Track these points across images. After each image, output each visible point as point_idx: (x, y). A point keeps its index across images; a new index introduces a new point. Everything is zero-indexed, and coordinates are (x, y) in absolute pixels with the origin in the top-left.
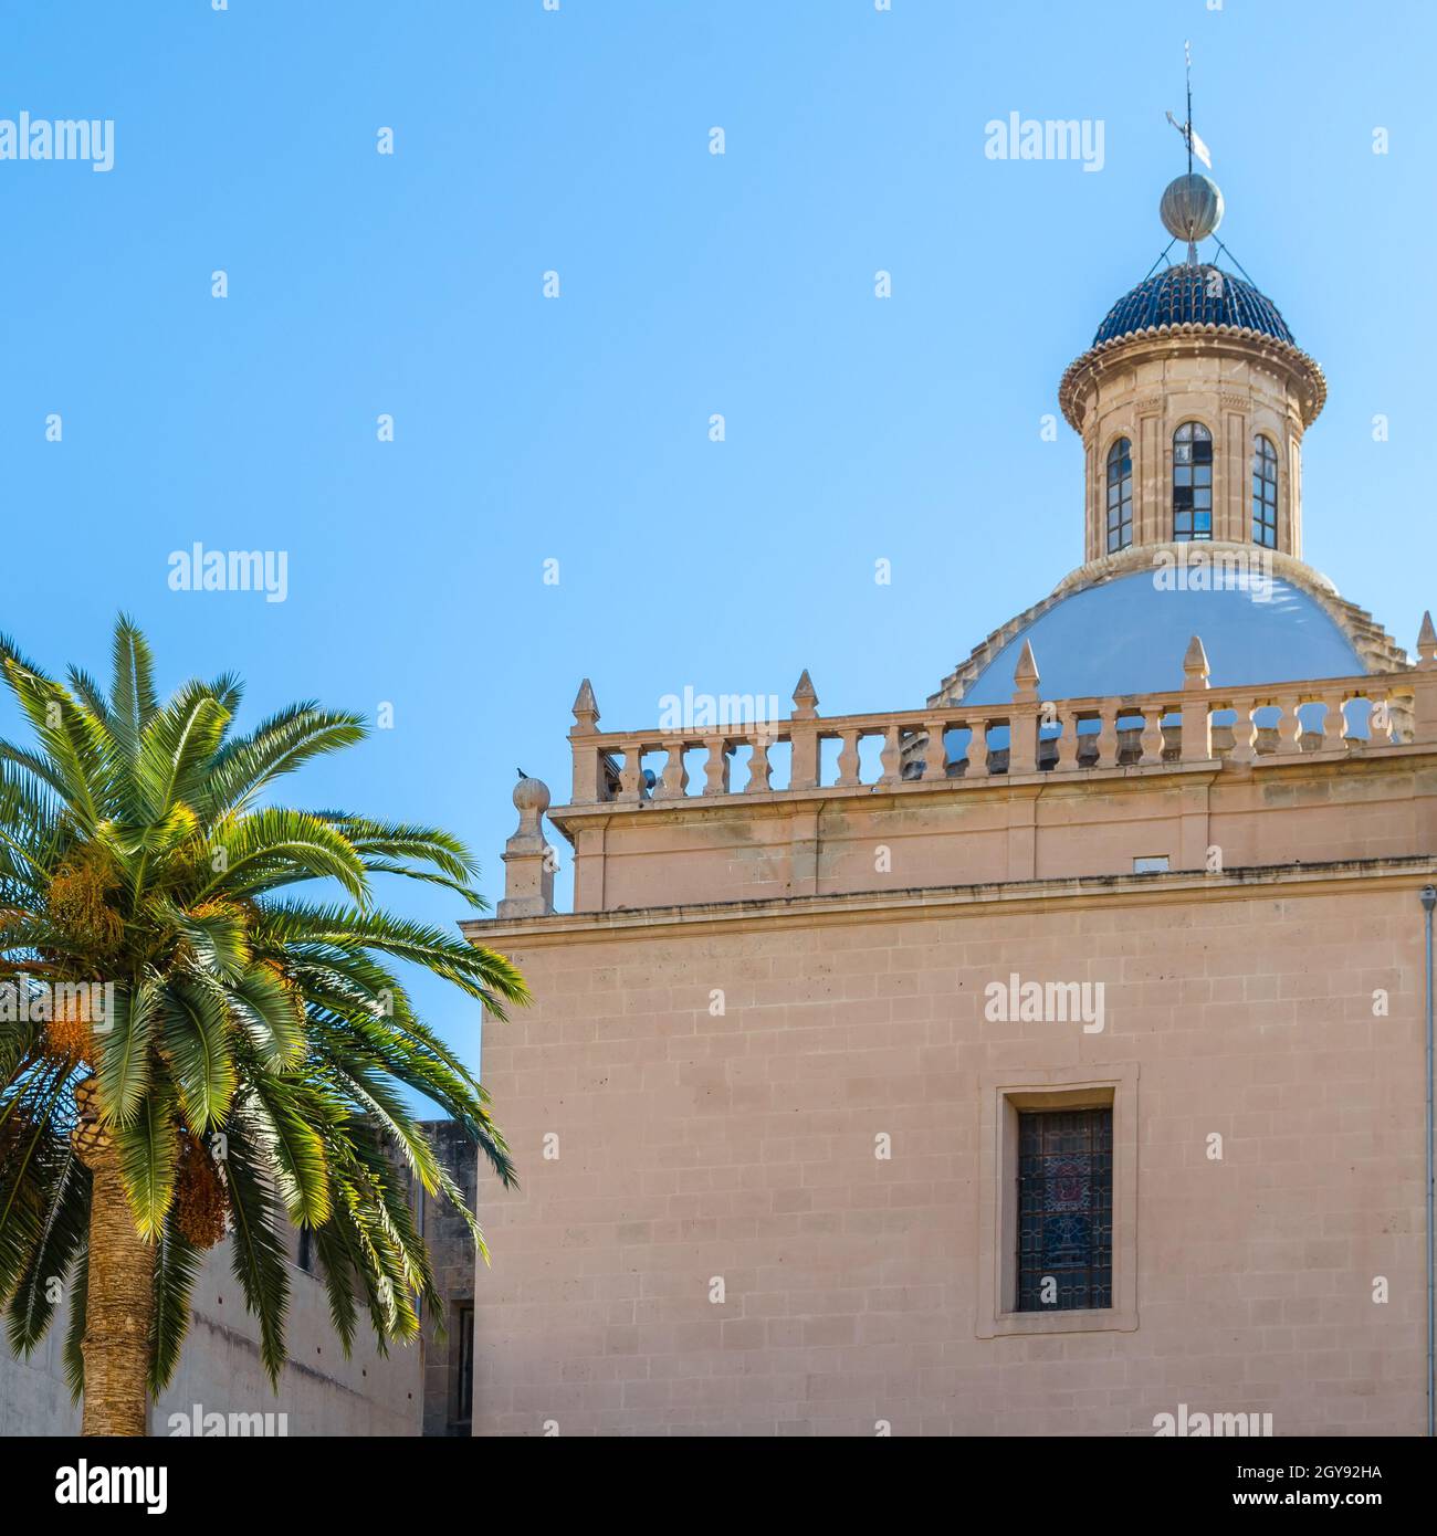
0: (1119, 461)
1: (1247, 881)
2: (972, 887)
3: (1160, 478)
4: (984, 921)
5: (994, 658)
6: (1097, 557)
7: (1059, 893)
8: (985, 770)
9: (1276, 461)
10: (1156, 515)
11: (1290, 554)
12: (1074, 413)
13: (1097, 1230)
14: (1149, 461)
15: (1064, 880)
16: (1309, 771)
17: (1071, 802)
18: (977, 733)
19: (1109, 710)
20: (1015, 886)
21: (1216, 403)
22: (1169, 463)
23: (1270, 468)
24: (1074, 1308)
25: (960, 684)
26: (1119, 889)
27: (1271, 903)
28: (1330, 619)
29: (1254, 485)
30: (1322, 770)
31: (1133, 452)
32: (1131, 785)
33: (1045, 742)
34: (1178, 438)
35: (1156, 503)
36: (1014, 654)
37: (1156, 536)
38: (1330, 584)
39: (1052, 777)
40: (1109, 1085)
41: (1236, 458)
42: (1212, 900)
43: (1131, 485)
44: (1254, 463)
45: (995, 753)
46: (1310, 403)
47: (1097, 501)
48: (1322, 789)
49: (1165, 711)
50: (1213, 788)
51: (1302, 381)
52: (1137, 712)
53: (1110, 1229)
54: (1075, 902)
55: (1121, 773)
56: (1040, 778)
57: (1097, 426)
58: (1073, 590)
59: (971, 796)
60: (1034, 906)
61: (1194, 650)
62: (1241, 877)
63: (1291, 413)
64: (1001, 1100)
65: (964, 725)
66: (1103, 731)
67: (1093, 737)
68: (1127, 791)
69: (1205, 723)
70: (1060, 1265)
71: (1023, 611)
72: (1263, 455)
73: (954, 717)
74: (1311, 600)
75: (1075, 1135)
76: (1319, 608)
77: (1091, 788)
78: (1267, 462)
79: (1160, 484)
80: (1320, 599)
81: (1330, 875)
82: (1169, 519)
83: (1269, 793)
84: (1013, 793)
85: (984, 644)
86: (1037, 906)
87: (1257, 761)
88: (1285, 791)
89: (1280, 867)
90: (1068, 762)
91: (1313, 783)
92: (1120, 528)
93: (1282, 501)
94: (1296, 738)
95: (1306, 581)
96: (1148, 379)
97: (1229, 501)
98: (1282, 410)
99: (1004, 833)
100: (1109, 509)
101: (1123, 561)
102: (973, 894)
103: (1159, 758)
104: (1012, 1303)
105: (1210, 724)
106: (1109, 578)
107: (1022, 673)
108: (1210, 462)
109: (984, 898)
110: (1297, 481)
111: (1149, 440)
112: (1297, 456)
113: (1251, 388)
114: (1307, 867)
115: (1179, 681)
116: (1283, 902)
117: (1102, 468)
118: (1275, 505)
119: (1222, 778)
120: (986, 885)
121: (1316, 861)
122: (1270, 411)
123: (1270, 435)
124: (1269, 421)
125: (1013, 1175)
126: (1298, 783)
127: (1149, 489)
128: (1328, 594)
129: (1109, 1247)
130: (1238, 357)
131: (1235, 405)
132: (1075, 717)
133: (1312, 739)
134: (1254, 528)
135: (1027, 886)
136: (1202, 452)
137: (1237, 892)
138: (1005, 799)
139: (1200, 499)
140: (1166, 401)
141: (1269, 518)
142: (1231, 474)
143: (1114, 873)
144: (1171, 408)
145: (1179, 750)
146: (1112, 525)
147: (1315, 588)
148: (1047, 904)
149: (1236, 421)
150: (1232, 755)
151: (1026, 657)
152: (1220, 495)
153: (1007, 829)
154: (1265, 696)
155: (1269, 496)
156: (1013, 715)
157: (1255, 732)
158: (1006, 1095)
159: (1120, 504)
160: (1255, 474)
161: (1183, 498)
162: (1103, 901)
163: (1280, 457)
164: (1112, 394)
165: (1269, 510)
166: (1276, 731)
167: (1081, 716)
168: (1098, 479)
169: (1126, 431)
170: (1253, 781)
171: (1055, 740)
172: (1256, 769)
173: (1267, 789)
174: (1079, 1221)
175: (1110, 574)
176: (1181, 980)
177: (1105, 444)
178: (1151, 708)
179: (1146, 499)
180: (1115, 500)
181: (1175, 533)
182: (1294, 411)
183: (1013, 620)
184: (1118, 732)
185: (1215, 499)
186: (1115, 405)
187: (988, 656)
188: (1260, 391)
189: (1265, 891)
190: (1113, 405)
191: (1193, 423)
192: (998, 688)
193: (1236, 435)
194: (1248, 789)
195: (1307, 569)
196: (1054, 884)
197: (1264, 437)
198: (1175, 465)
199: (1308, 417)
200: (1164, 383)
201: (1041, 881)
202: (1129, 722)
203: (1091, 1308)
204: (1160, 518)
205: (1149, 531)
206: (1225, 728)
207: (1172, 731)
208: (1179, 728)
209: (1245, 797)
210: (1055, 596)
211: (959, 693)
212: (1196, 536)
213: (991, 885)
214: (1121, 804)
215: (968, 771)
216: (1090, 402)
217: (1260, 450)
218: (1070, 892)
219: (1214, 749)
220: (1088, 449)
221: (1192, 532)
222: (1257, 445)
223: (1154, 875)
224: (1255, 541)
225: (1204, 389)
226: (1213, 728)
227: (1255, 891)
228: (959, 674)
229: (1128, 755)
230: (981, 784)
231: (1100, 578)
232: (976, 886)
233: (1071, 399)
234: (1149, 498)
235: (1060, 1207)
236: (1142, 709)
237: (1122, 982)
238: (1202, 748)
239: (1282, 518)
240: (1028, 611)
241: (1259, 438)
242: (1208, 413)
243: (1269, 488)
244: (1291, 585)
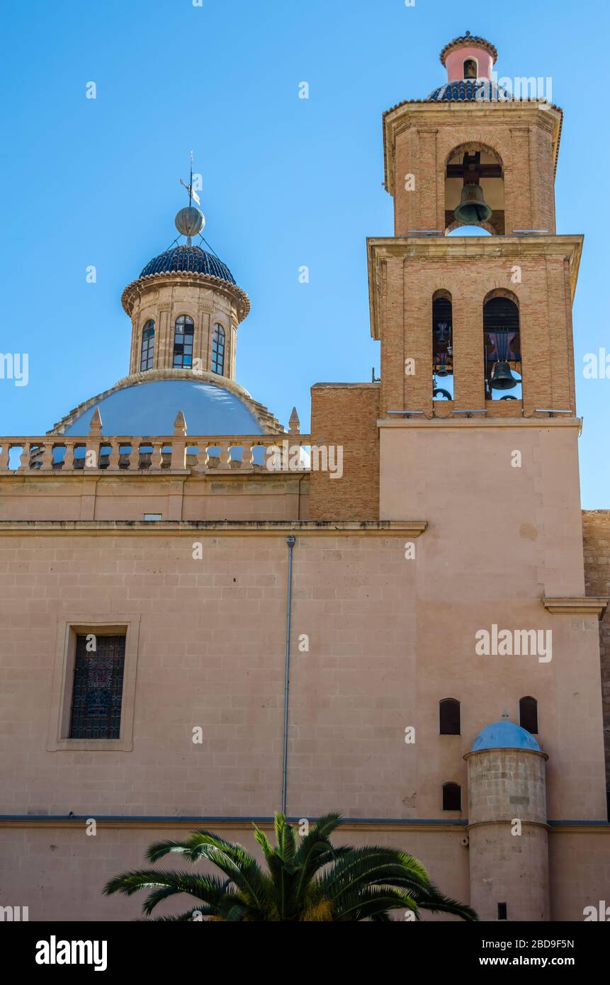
0: (148, 330)
1: (200, 528)
2: (61, 522)
3: (168, 339)
4: (66, 539)
5: (81, 415)
6: (135, 373)
7: (105, 527)
8: (72, 467)
9: (224, 336)
10: (165, 356)
11: (229, 378)
12: (128, 308)
13: (115, 697)
14: (163, 331)
15: (108, 521)
16: (234, 478)
17: (114, 485)
18: (70, 449)
19: (136, 443)
20: (83, 523)
21: (197, 307)
22: (173, 333)
23: (221, 339)
24: (99, 738)
25: (63, 427)
26: (136, 528)
27: (211, 539)
28: (248, 410)
29: (213, 346)
30: (241, 478)
31: (156, 326)
32: (145, 479)
33: (103, 456)
34: (178, 321)
35: (165, 351)
36: (90, 414)
37: (165, 365)
38: (248, 393)
39: (106, 473)
40: (125, 624)
41: (205, 333)
42: (182, 536)
43: (154, 341)
44: (214, 336)
45: (78, 460)
46: (242, 311)
47: (137, 348)
48: (240, 487)
49: (164, 445)
50: (185, 483)
51: (239, 302)
52: (150, 444)
53: (121, 698)
54: (113, 532)
55: (140, 473)
56: (100, 472)
57: (139, 314)
58: (121, 387)
59: (64, 479)
60: (92, 533)
61: (180, 417)
62: (197, 525)
63: (232, 315)
64: (68, 629)
65: (63, 445)
66: (132, 452)
67: (127, 455)
68: (143, 482)
69: (183, 452)
70: (94, 715)
71: (97, 395)
72: (218, 333)
73: (59, 440)
74: (239, 399)
75: (105, 649)
76: (242, 403)
77: (124, 479)
78: (220, 336)
79: (168, 342)
80: (243, 399)
81: (242, 527)
82: (171, 358)
83: (214, 487)
84: (85, 479)
85: (76, 409)
86: (94, 533)
87: (208, 472)
88: (222, 487)
89: (217, 522)
90: (114, 466)
91: (236, 484)
92: (147, 360)
93: (226, 354)
94: (228, 462)
95: (236, 391)
96: (165, 295)
97: (201, 352)
98: (228, 313)
99: (79, 498)
100: (142, 351)
101: (147, 376)
102: (61, 525)
103: (160, 467)
104: (67, 734)
105: (186, 453)
106: (140, 383)
107: (94, 422)
108: (192, 334)
109: (66, 528)
110: (234, 346)
111: (164, 321)
112: (234, 334)
113: (214, 302)
114: (230, 523)
115: (171, 431)
116: (217, 539)
117: (140, 333)
118: (223, 356)
119: (190, 478)
120: (68, 521)
121: (235, 520)
122: (222, 313)
123: (222, 324)
124: (222, 317)
125: (72, 667)
126: (228, 483)
127: (162, 343)
128: (247, 398)
129: (120, 707)
130: (209, 288)
131: (205, 308)
132: (119, 445)
133: (236, 463)
134: (213, 366)
135: (89, 523)
136: (189, 329)
137: (194, 533)
138: (81, 482)
139: (187, 350)
140: (173, 304)
141: (220, 361)
142: (203, 338)
143: (133, 520)
144: (175, 308)
145: (170, 464)
146: (143, 358)
147: (241, 394)
148: (98, 533)
149: (206, 316)
150: (196, 468)
151: (96, 415)
152: (197, 349)
153: (81, 496)
154: (214, 441)
155: (221, 351)
156: (88, 442)
157: (208, 457)
158: (71, 626)
159: (148, 350)
160: (214, 341)
161: (179, 349)
162: (128, 533)
163: (226, 334)
164: (147, 300)
165: (220, 358)
166: (219, 459)
167: (122, 445)
168: (138, 338)
169: (153, 317)
170: (206, 481)
171: (108, 455)
172: (207, 475)
173: (212, 485)
174: (105, 693)
175: (141, 381)
176: (165, 574)
177: (142, 322)
178: (157, 443)
179: (160, 348)
180: (145, 348)
181: (174, 364)
182: (234, 314)
183: (92, 399)
184: (140, 454)
185: (194, 350)
186: (148, 304)
187: (78, 415)
188: (218, 304)
189: (209, 533)
190: (148, 306)
191: (185, 316)
192: (82, 428)
193: (206, 322)
194: (203, 484)
195: (237, 385)
196: (102, 523)
197: (219, 325)
198: (175, 334)
199: (241, 317)
200: (172, 296)
201: (96, 521)
202: (146, 449)
203: (108, 738)
204: (167, 357)
205: (161, 363)
206: (193, 455)
207: (167, 455)
208: (171, 454)
209: (200, 488)
210: (113, 389)
211: (62, 431)
212: (184, 367)
213: (70, 521)
214: (139, 487)
215: (63, 467)
216: (137, 302)
217: (217, 329)
218: (111, 527)
219: (187, 465)
220: (134, 323)
221: (182, 365)
222: (216, 328)
223: (153, 522)
224: (212, 371)
225: (191, 300)
226: (187, 455)
227: (204, 532)
228: (63, 422)
229: (144, 465)
230: (70, 473)
231: (136, 382)
232: (63, 521)
233: (127, 300)
234: (162, 348)
235: (95, 685)
236: (152, 443)
237: (134, 573)
238: (181, 463)
239: (226, 361)
240: (100, 395)
241: (217, 325)
242: (193, 312)
243: (221, 348)
244: (229, 392)
